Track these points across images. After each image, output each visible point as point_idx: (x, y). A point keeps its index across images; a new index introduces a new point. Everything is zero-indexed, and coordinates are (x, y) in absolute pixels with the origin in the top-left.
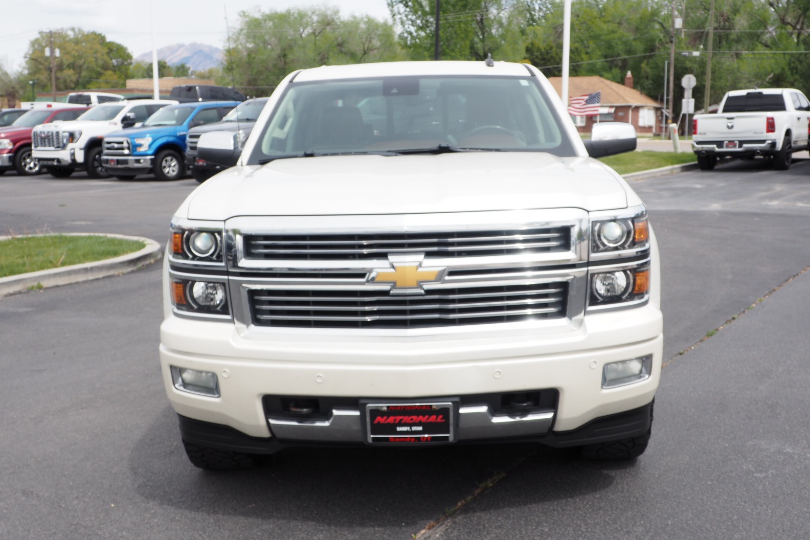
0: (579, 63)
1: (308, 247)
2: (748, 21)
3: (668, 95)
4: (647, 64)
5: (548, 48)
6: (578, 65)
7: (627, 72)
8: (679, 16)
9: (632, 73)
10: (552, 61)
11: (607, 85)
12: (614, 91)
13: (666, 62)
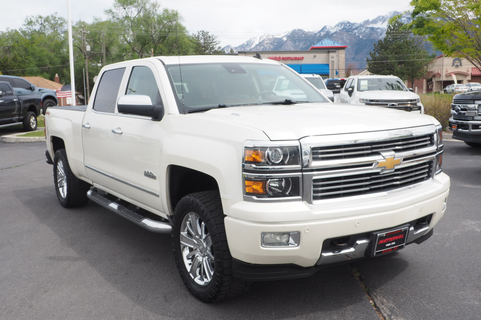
0: (26, 69)
1: (343, 152)
2: (118, 49)
3: (86, 87)
4: (67, 70)
5: (5, 60)
6: (25, 70)
7: (55, 75)
8: (88, 44)
9: (58, 75)
10: (8, 67)
11: (45, 82)
12: (50, 85)
13: (84, 69)
